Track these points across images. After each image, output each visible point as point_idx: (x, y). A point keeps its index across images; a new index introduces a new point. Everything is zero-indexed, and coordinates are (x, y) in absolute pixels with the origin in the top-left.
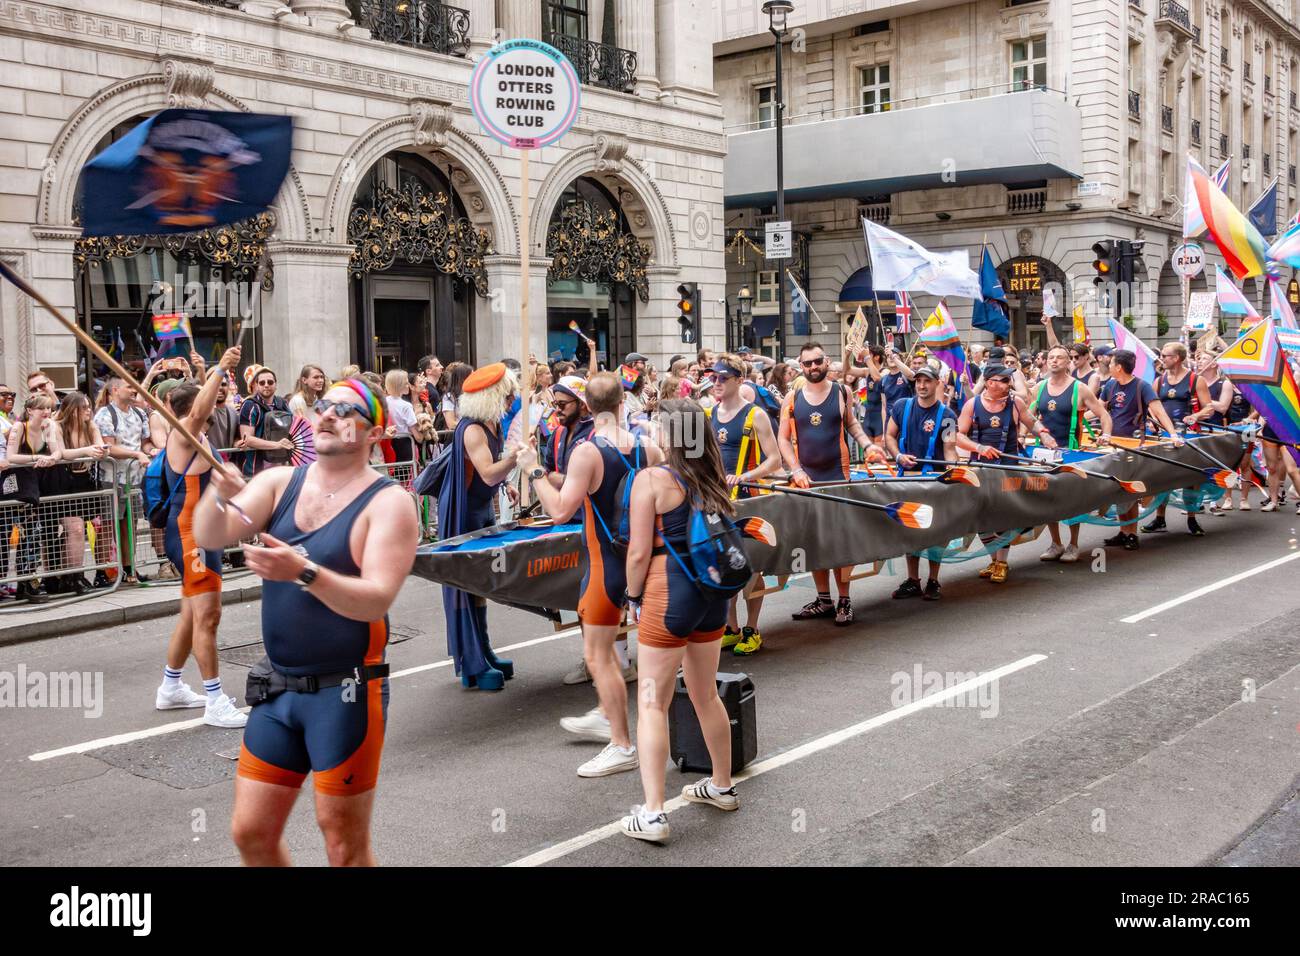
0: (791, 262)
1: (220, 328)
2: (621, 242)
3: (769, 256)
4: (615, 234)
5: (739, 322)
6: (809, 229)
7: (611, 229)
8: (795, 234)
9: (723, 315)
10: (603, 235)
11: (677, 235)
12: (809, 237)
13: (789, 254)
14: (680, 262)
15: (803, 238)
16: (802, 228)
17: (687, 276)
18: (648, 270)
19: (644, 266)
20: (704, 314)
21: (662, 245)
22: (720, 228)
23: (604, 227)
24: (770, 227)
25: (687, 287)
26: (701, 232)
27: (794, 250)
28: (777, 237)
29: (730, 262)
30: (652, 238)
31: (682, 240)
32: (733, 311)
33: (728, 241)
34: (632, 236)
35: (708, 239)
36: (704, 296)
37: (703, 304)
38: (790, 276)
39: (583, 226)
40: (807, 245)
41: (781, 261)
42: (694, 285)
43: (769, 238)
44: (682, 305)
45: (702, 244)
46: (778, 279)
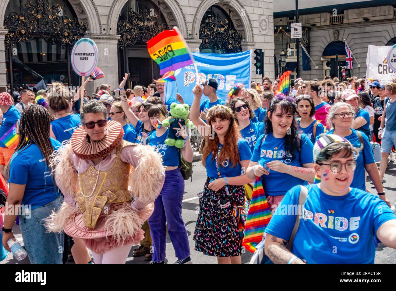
0: (302, 40)
1: (65, 70)
2: (230, 32)
3: (292, 37)
4: (228, 29)
5: (280, 65)
6: (309, 25)
7: (226, 27)
8: (303, 28)
9: (273, 62)
10: (222, 30)
11: (254, 29)
12: (309, 29)
13: (301, 37)
14: (255, 41)
15: (307, 30)
16: (307, 25)
17: (257, 47)
18: (242, 44)
19: (240, 42)
20: (265, 62)
21: (248, 33)
22: (272, 26)
23: (223, 26)
24: (292, 25)
25: (258, 51)
26: (264, 28)
27: (303, 34)
28: (296, 29)
29: (276, 40)
30: (244, 31)
31: (256, 31)
32: (278, 61)
33: (275, 32)
34: (235, 30)
35: (267, 30)
36: (265, 55)
37: (265, 58)
38: (302, 45)
39: (214, 26)
40: (309, 33)
41: (297, 39)
42: (261, 50)
43: (292, 30)
44: (256, 58)
45: (264, 33)
46: (297, 47)
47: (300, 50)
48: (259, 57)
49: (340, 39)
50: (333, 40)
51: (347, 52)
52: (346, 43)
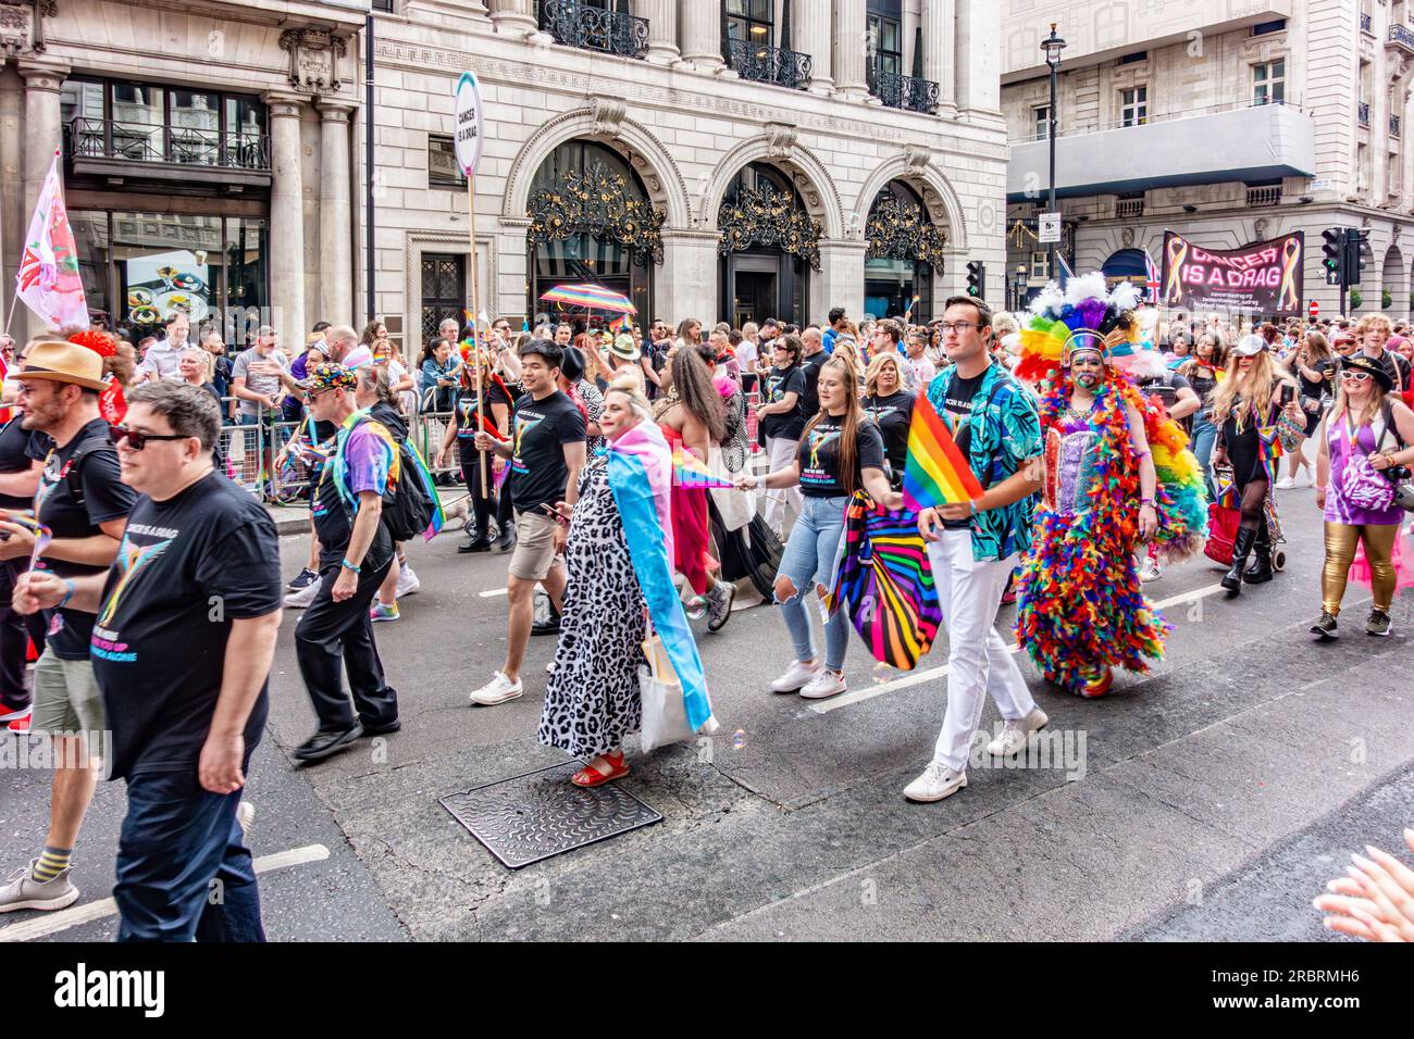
0: (1060, 245)
2: (923, 229)
3: (1041, 240)
4: (919, 223)
5: (1016, 291)
6: (1076, 219)
7: (916, 219)
8: (1064, 223)
9: (1003, 286)
10: (909, 224)
11: (967, 224)
12: (1075, 225)
13: (1058, 239)
14: (970, 245)
15: (1071, 227)
16: (1070, 219)
17: (973, 257)
18: (944, 251)
19: (940, 248)
20: (987, 286)
21: (956, 231)
22: (1002, 219)
23: (910, 218)
24: (1042, 217)
25: (975, 265)
26: (987, 221)
27: (1063, 235)
28: (1048, 226)
29: (1010, 245)
30: (947, 226)
31: (971, 228)
32: (1012, 284)
33: (1009, 229)
34: (932, 225)
35: (993, 227)
36: (988, 272)
37: (987, 278)
38: (1059, 256)
39: (894, 217)
40: (1074, 231)
41: (1051, 244)
42: (980, 263)
43: (1042, 226)
44: (970, 278)
45: (988, 231)
46: (1050, 258)
47: (1056, 265)
48: (975, 276)
49: (1136, 246)
50: (1121, 247)
51: (1149, 269)
52: (1148, 254)
